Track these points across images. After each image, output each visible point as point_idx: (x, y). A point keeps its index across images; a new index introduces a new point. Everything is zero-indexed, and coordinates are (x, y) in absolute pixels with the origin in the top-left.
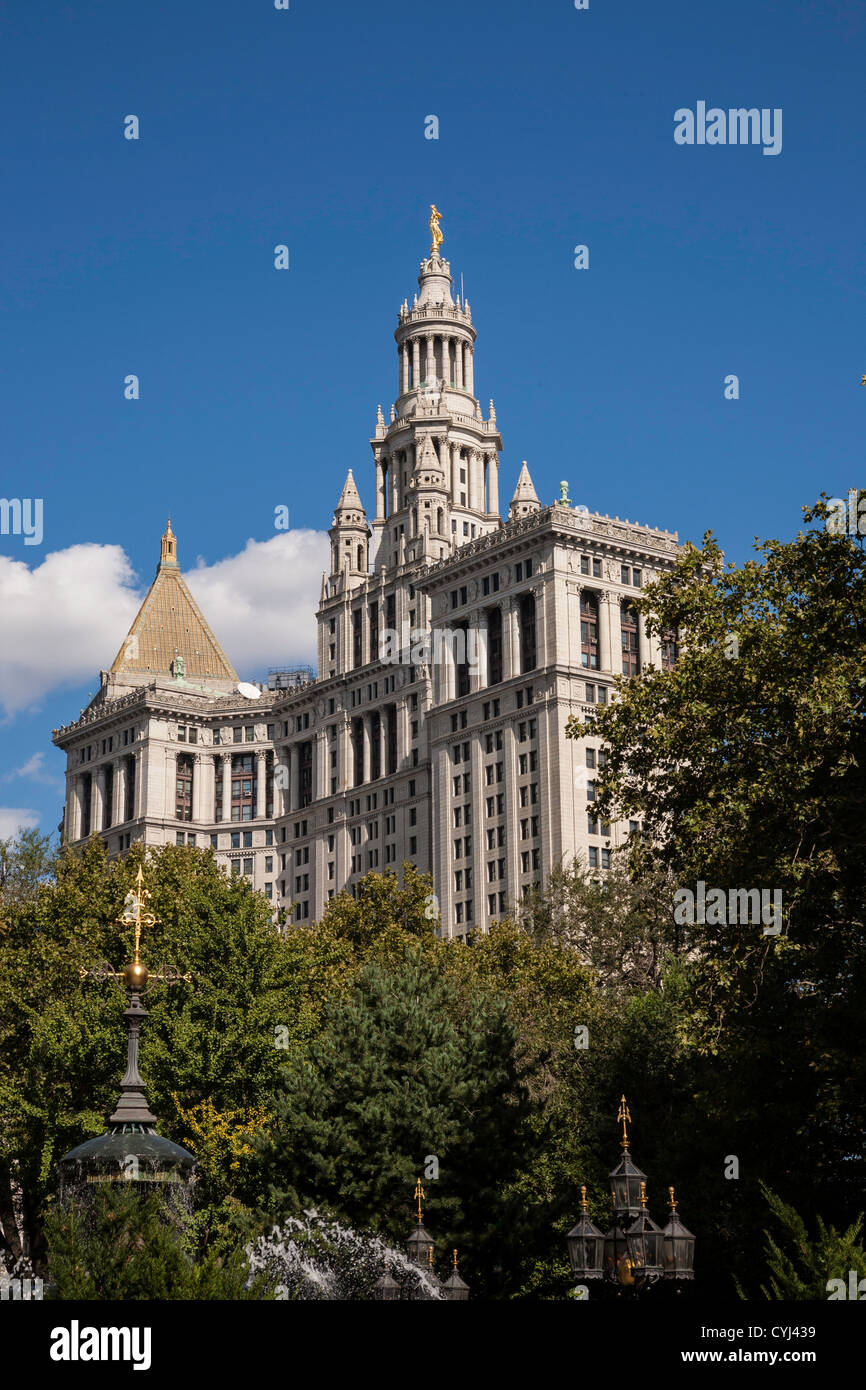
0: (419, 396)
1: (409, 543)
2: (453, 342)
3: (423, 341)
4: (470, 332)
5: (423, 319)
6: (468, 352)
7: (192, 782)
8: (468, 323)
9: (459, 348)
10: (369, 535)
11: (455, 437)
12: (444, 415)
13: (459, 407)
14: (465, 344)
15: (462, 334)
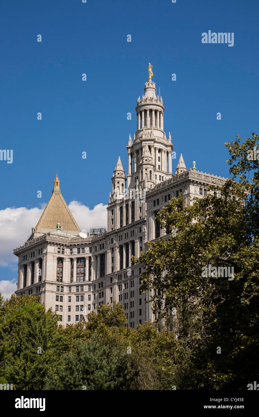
0: (144, 131)
1: (139, 183)
2: (156, 111)
3: (145, 111)
4: (162, 108)
5: (145, 103)
6: (161, 115)
7: (62, 268)
8: (162, 105)
9: (158, 113)
10: (126, 180)
11: (156, 145)
12: (152, 138)
13: (158, 134)
14: (160, 112)
15: (160, 109)
